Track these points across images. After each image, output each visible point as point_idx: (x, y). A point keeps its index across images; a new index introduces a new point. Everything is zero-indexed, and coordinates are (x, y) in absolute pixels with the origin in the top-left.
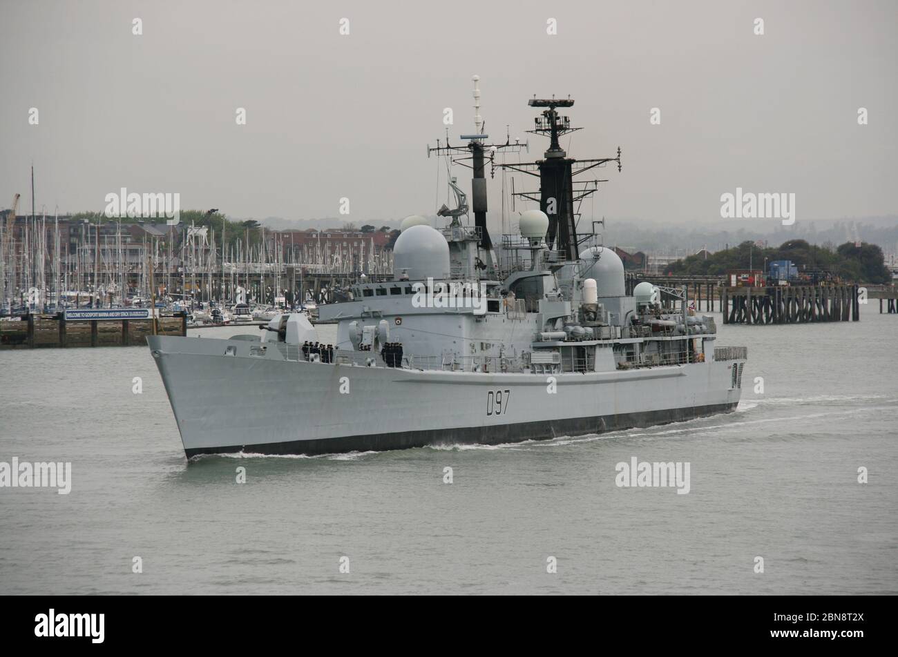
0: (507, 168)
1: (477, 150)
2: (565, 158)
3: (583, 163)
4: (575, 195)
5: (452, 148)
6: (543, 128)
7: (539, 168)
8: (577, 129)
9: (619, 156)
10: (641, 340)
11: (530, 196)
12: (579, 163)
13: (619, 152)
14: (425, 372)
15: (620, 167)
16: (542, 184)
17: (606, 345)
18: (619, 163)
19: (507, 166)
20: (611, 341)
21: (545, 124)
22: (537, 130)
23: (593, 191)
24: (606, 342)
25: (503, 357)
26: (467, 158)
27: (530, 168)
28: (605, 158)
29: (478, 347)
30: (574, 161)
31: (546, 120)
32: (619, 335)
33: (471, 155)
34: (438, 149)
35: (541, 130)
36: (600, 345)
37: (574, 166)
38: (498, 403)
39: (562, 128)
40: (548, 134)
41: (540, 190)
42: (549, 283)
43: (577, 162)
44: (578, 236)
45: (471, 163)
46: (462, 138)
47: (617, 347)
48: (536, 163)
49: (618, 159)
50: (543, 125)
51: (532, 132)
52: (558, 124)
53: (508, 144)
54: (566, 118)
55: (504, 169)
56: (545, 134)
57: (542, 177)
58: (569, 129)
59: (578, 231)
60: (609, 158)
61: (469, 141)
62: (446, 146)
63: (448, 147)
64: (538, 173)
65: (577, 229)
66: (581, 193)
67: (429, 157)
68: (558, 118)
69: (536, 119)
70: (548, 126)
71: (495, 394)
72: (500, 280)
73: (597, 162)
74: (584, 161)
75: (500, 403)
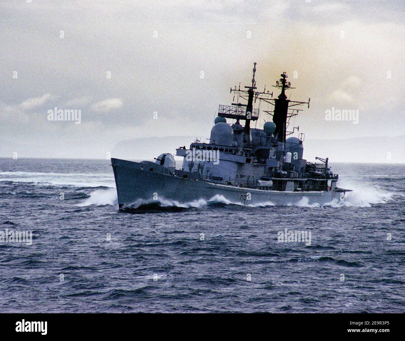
0: (261, 100)
1: (251, 93)
2: (287, 99)
3: (293, 102)
4: (288, 115)
5: (241, 91)
6: (279, 86)
7: (275, 102)
8: (293, 88)
9: (309, 102)
10: (306, 179)
11: (270, 113)
12: (292, 102)
13: (309, 100)
14: (217, 185)
15: (309, 106)
16: (275, 109)
17: (291, 181)
18: (309, 105)
19: (262, 99)
20: (294, 179)
21: (281, 84)
22: (276, 86)
23: (296, 115)
24: (292, 179)
25: (249, 181)
26: (246, 96)
27: (271, 101)
28: (303, 102)
29: (239, 176)
30: (290, 101)
31: (281, 82)
32: (297, 177)
33: (248, 95)
34: (235, 90)
35: (278, 86)
36: (289, 180)
37: (289, 103)
38: (244, 200)
39: (287, 86)
40: (281, 88)
41: (274, 111)
42: (272, 152)
43: (291, 101)
44: (286, 133)
45: (248, 98)
46: (246, 87)
47: (296, 182)
48: (274, 100)
49: (308, 103)
50: (279, 84)
51: (274, 86)
52: (286, 85)
53: (264, 93)
54: (289, 83)
55: (260, 100)
56: (280, 88)
57: (276, 105)
58: (290, 87)
59: (287, 130)
60: (305, 102)
61: (248, 89)
62: (238, 90)
63: (239, 90)
64: (274, 104)
65: (286, 130)
66: (291, 115)
67: (231, 93)
68: (286, 82)
69: (277, 82)
70: (282, 85)
71: (243, 196)
72: (252, 148)
73: (300, 103)
74: (294, 102)
75: (245, 200)
